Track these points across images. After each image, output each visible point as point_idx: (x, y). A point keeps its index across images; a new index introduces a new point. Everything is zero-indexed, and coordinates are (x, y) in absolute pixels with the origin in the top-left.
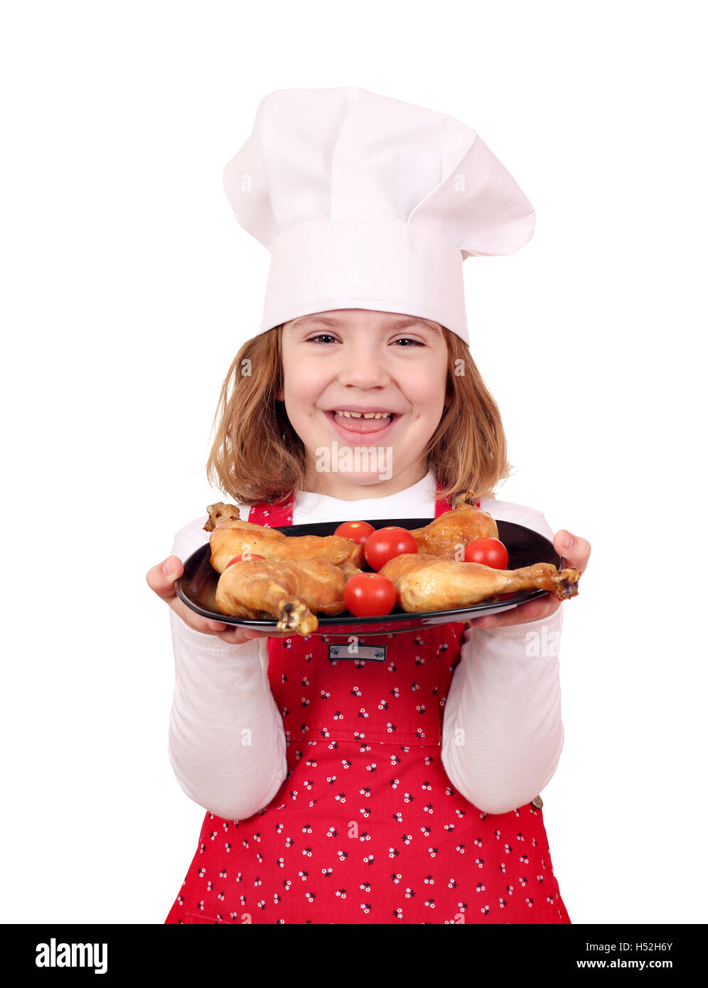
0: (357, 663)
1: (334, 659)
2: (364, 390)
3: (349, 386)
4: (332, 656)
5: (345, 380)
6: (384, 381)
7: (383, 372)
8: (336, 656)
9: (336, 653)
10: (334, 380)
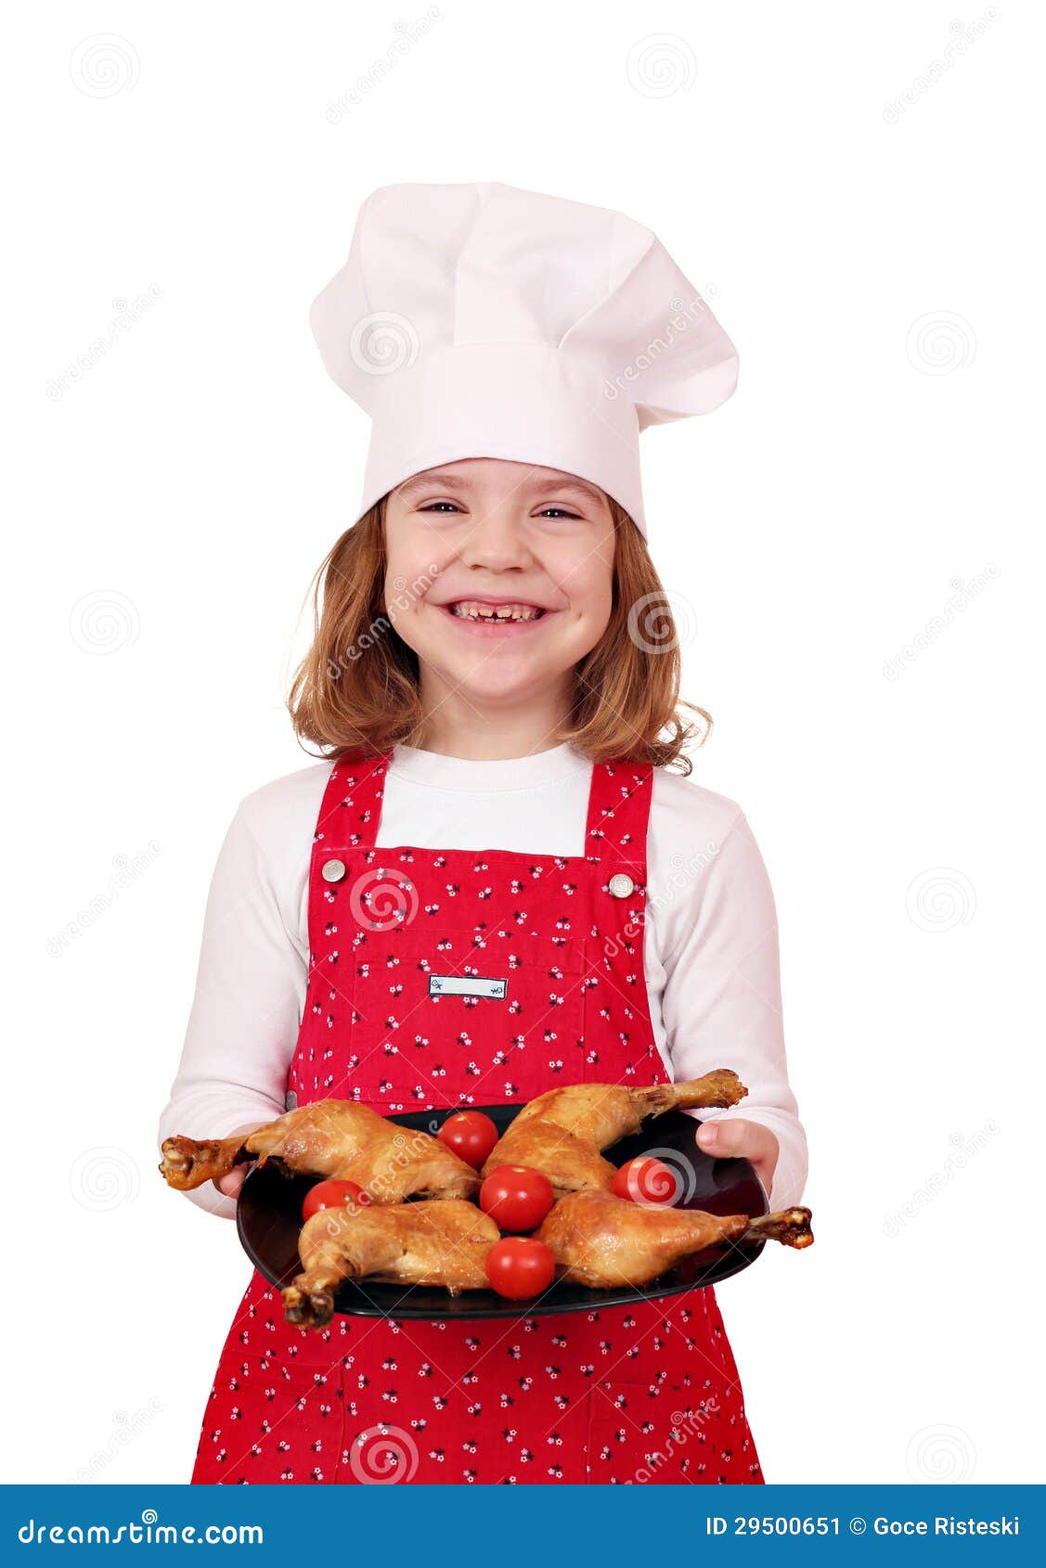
0: (466, 1000)
1: (435, 995)
2: (496, 572)
3: (476, 567)
4: (433, 990)
5: (470, 559)
6: (524, 562)
7: (523, 549)
8: (438, 991)
9: (439, 986)
10: (455, 559)
